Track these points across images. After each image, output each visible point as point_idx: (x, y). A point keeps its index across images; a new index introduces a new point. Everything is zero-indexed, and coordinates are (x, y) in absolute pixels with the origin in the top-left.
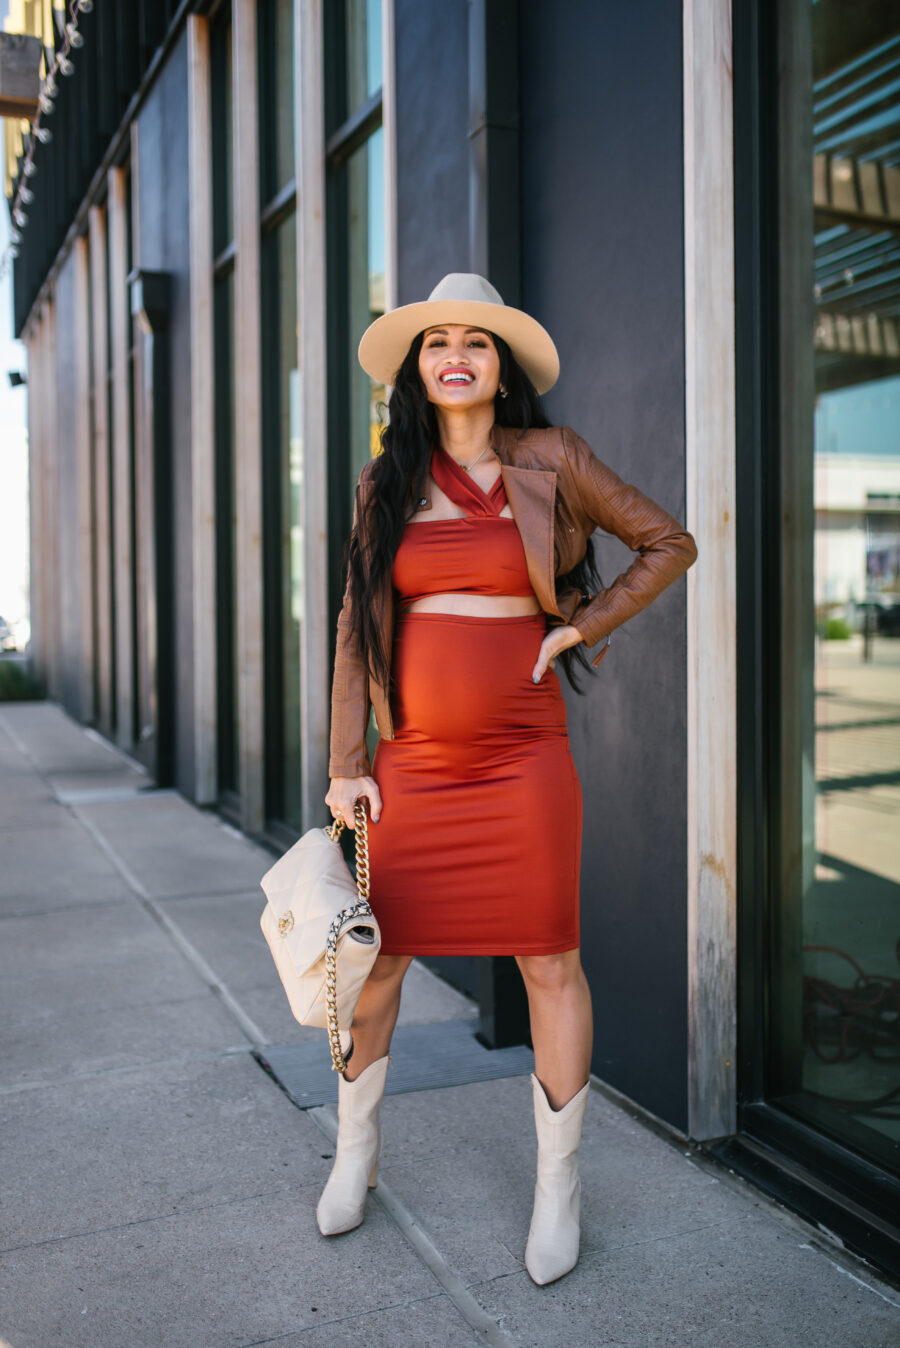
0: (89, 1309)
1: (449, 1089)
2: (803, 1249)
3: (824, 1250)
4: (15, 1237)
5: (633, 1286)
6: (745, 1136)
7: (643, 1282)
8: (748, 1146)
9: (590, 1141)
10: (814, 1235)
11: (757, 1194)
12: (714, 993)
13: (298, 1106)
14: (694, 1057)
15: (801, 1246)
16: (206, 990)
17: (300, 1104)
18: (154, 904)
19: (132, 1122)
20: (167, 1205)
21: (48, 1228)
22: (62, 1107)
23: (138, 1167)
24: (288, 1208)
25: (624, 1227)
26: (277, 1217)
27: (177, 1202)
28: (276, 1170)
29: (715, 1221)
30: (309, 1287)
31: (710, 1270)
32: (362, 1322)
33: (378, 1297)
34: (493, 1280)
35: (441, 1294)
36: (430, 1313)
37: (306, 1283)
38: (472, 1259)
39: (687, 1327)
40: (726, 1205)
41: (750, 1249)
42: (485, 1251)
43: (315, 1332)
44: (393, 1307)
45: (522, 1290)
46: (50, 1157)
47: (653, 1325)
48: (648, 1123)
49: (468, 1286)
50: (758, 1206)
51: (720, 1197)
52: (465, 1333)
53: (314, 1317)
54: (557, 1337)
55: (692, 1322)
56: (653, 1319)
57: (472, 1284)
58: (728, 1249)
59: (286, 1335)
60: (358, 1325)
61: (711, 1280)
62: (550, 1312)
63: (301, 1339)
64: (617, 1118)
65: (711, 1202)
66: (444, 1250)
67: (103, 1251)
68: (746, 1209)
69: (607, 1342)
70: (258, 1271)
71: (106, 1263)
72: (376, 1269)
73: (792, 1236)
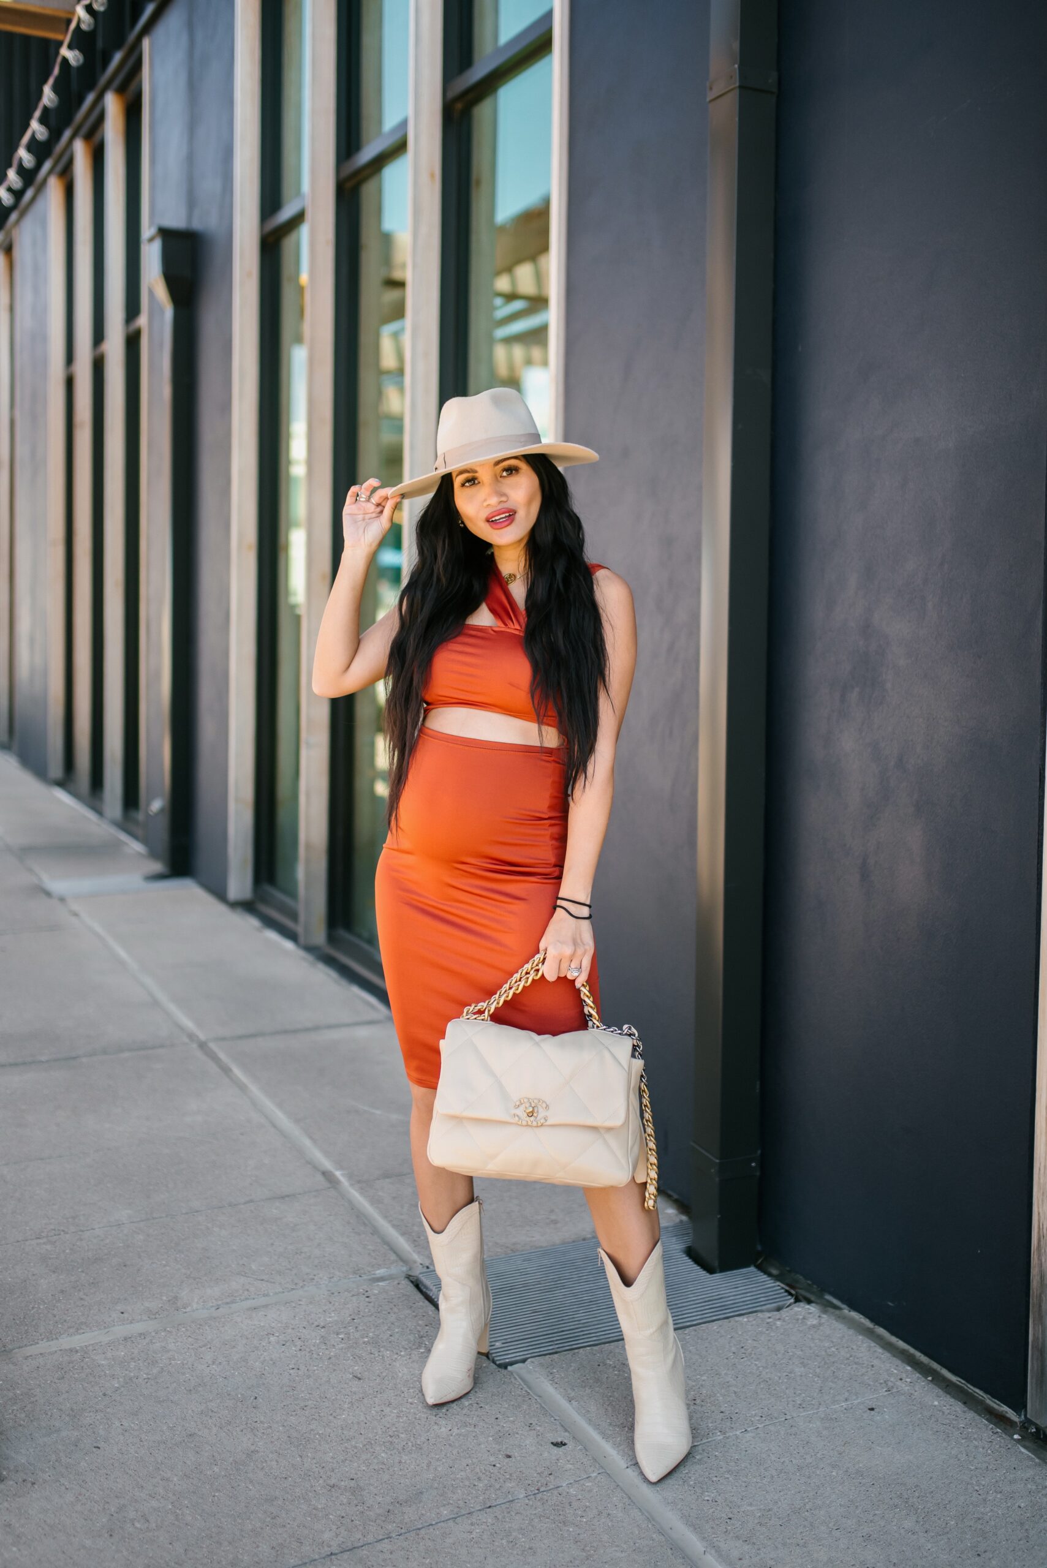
9: (887, 1417)
13: (494, 1362)
17: (496, 1359)
18: (212, 1046)
19: (285, 1389)
20: (372, 1523)
21: (224, 1563)
22: (187, 1364)
23: (315, 1461)
24: (533, 1526)
25: (979, 1555)
26: (523, 1542)
27: (383, 1519)
28: (498, 1465)
46: (193, 1445)
48: (947, 1386)
64: (908, 1380)
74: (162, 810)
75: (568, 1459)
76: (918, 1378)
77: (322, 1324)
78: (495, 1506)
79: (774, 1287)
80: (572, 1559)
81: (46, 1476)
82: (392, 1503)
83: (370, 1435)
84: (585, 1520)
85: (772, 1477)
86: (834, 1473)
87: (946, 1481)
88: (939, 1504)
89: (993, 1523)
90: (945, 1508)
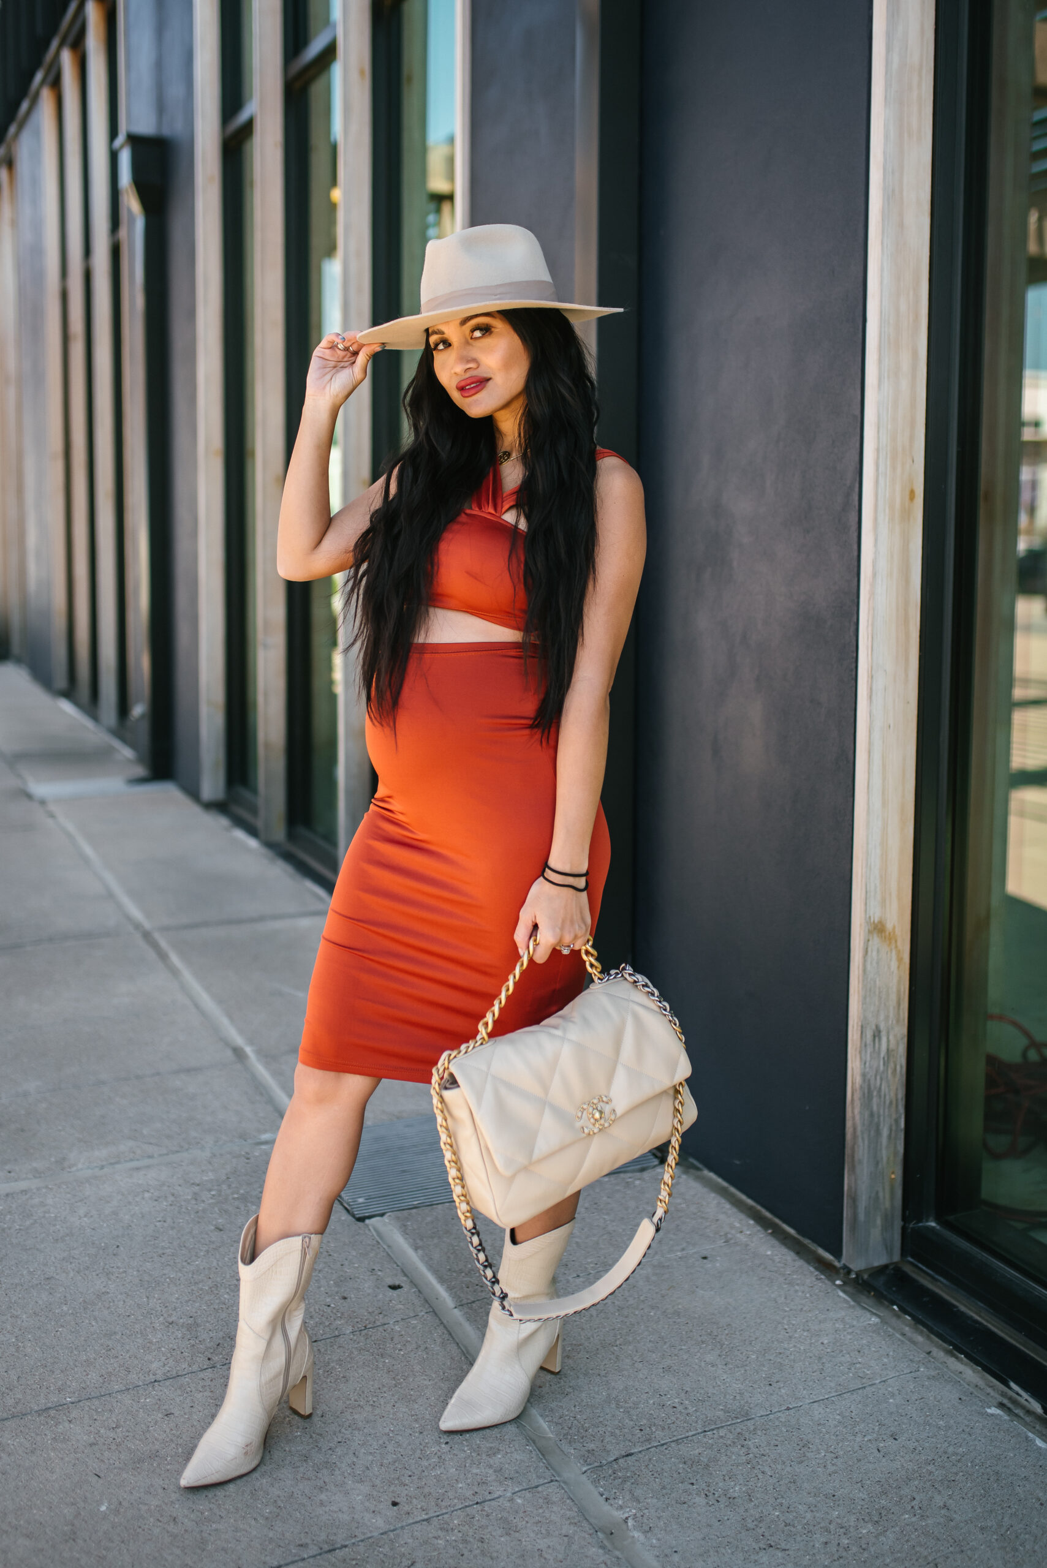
0: (110, 1504)
2: (992, 1415)
3: (1017, 1415)
4: (10, 1402)
5: (789, 1469)
6: (911, 1263)
7: (801, 1462)
8: (914, 1276)
9: (718, 1265)
10: (1003, 1394)
11: (928, 1338)
12: (880, 1087)
13: (353, 1216)
14: (853, 1169)
15: (989, 1411)
16: (229, 1053)
17: (356, 1213)
18: (157, 935)
19: (148, 1239)
20: (200, 1355)
21: (52, 1388)
22: (60, 1217)
23: (160, 1301)
24: (351, 1358)
25: (770, 1385)
26: (339, 1371)
27: (212, 1351)
28: (332, 1305)
29: (881, 1375)
30: (386, 1471)
31: (882, 1445)
32: (455, 1522)
33: (473, 1485)
34: (615, 1460)
35: (552, 1481)
36: (541, 1508)
37: (382, 1465)
38: (586, 1431)
39: (861, 1527)
40: (891, 1353)
41: (927, 1416)
42: (601, 1419)
43: (398, 1536)
44: (493, 1499)
45: (653, 1475)
46: (48, 1287)
47: (819, 1523)
48: (785, 1238)
49: (584, 1469)
50: (931, 1354)
51: (884, 1342)
52: (587, 1536)
53: (395, 1514)
54: (703, 1543)
55: (867, 1519)
56: (818, 1515)
57: (590, 1467)
58: (902, 1416)
59: (362, 1541)
60: (451, 1525)
61: (884, 1460)
62: (689, 1506)
63: (380, 1547)
64: (748, 1233)
65: (874, 1349)
66: (550, 1419)
67: (123, 1420)
68: (917, 1359)
69: (765, 1549)
70: (320, 1449)
71: (128, 1438)
72: (468, 1446)
73: (976, 1396)
74: (143, 716)
75: (401, 1300)
76: (759, 1231)
77: (198, 1182)
78: (320, 1341)
80: (381, 1386)
82: (223, 1337)
83: (218, 1279)
84: (402, 1353)
85: (592, 1316)
86: (652, 1314)
87: (759, 1321)
88: (745, 1341)
89: (792, 1357)
90: (751, 1344)
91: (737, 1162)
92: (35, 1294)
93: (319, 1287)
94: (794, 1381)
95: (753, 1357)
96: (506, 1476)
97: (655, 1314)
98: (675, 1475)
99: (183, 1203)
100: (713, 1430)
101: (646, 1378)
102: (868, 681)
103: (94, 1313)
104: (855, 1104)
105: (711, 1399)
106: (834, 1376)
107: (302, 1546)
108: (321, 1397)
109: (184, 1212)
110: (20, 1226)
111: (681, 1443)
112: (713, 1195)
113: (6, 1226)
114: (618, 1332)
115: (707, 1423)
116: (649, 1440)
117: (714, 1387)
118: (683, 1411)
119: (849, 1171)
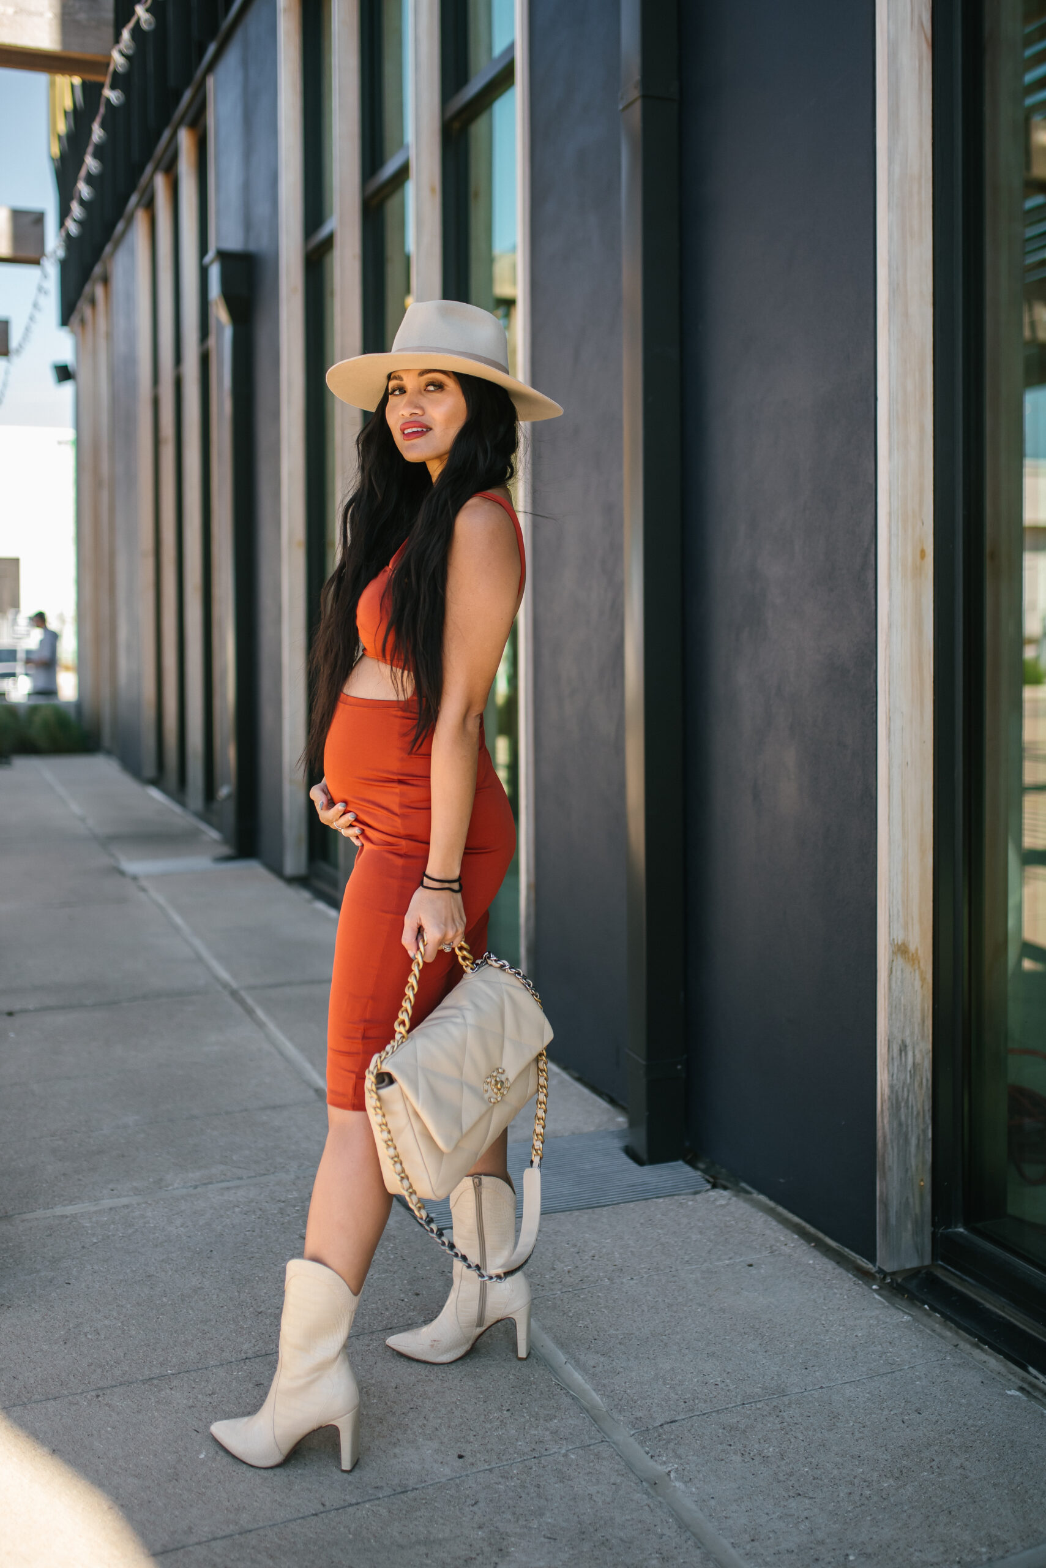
0: (207, 1453)
1: (597, 1210)
2: (1011, 1396)
3: (1035, 1397)
4: (118, 1372)
5: (819, 1435)
6: (942, 1267)
7: (831, 1430)
8: (945, 1278)
9: (762, 1271)
10: (1023, 1380)
11: (957, 1333)
12: (908, 1099)
14: (884, 1175)
15: (1009, 1392)
16: (311, 1094)
18: (243, 994)
19: (238, 1245)
21: (154, 1363)
22: (159, 1227)
23: (250, 1295)
25: (806, 1368)
28: (406, 1300)
29: (909, 1362)
30: (453, 1431)
31: (907, 1418)
32: (515, 1472)
33: (531, 1443)
34: (660, 1426)
35: (602, 1441)
36: (591, 1462)
37: (449, 1427)
38: (635, 1402)
39: (883, 1481)
40: (921, 1345)
41: (951, 1395)
42: (649, 1393)
43: (463, 1481)
44: (549, 1455)
45: (694, 1437)
46: (149, 1283)
47: (844, 1478)
48: (827, 1250)
49: (632, 1432)
50: (958, 1347)
51: (914, 1336)
52: (633, 1484)
53: (461, 1465)
54: (737, 1491)
55: (888, 1475)
56: (844, 1471)
57: (637, 1431)
58: (926, 1395)
59: (431, 1485)
60: (511, 1474)
61: (908, 1429)
62: (726, 1463)
63: (447, 1490)
64: (792, 1245)
65: (904, 1341)
66: (603, 1392)
67: (218, 1389)
68: (944, 1350)
69: (793, 1497)
70: (394, 1413)
71: (223, 1403)
72: (527, 1413)
73: (998, 1381)
74: (229, 796)
76: (802, 1244)
77: (283, 1199)
78: (395, 1328)
79: (696, 1176)
81: (21, 1303)
85: (643, 1311)
86: (699, 1310)
87: (798, 1317)
88: (785, 1333)
89: (828, 1347)
90: (790, 1336)
91: (782, 1181)
92: (138, 1288)
93: (394, 1285)
94: (828, 1366)
95: (791, 1346)
96: (561, 1437)
97: (702, 1310)
98: (715, 1438)
99: (270, 1217)
100: (751, 1403)
101: (692, 1361)
102: (886, 723)
103: (191, 1304)
104: (885, 1114)
105: (751, 1378)
106: (866, 1362)
107: (378, 1488)
108: (395, 1372)
109: (271, 1224)
110: (123, 1233)
111: (721, 1413)
112: (761, 1214)
113: (110, 1233)
114: (667, 1325)
115: (746, 1398)
116: (692, 1410)
117: (754, 1369)
118: (724, 1388)
119: (880, 1178)
